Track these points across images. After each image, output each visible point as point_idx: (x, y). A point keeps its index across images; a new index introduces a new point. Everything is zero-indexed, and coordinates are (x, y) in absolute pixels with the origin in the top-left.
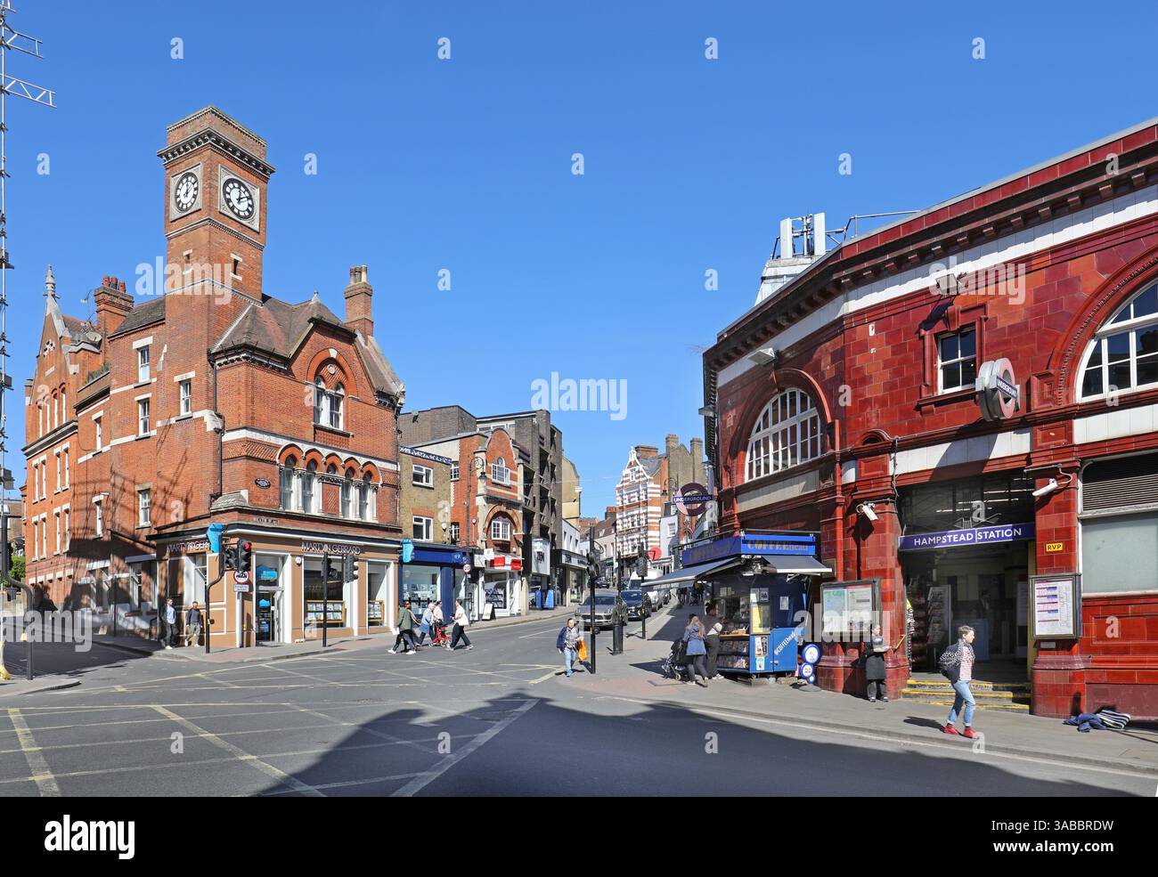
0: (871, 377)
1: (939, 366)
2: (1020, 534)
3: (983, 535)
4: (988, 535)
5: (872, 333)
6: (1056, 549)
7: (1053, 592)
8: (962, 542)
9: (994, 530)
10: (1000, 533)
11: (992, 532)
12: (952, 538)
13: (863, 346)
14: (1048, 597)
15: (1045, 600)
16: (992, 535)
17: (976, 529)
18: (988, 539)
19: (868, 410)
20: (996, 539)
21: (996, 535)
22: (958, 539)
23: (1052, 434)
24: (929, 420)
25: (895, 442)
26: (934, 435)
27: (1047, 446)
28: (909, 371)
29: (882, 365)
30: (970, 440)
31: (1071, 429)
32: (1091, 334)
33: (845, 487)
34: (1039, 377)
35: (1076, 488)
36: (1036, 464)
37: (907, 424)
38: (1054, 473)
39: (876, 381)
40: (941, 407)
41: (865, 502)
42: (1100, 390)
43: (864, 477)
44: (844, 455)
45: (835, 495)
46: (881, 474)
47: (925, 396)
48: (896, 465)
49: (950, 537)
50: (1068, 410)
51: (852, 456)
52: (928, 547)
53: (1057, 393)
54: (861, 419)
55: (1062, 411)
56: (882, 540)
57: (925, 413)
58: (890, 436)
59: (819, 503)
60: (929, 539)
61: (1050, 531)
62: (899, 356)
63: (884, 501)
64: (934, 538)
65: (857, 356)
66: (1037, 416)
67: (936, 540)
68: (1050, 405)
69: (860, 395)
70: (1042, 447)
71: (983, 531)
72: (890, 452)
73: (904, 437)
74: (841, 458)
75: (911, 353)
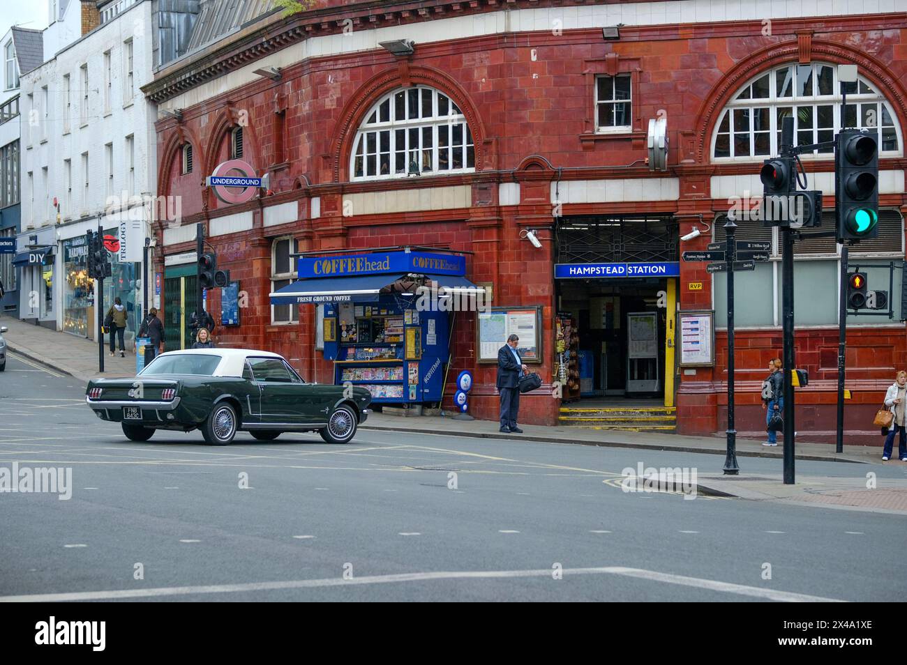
0: (533, 101)
1: (596, 104)
2: (664, 271)
3: (633, 269)
4: (637, 269)
5: (534, 58)
6: (697, 288)
7: (694, 326)
8: (614, 274)
9: (642, 265)
10: (648, 269)
11: (640, 268)
12: (605, 270)
13: (526, 68)
14: (692, 329)
15: (690, 332)
16: (640, 271)
17: (627, 263)
18: (637, 274)
19: (530, 134)
20: (644, 274)
21: (644, 271)
22: (611, 271)
23: (694, 187)
24: (589, 155)
25: (558, 172)
26: (596, 171)
27: (691, 197)
28: (570, 105)
29: (544, 93)
30: (626, 181)
31: (709, 185)
32: (724, 106)
33: (503, 209)
34: (685, 135)
35: (711, 236)
36: (681, 212)
37: (568, 155)
38: (695, 221)
39: (537, 108)
40: (599, 145)
41: (528, 228)
42: (727, 154)
43: (526, 202)
44: (504, 176)
45: (493, 216)
46: (543, 201)
47: (586, 132)
48: (557, 194)
49: (603, 268)
50: (707, 168)
51: (514, 178)
52: (582, 275)
53: (697, 151)
54: (521, 142)
55: (704, 169)
56: (544, 267)
57: (585, 148)
58: (553, 166)
59: (473, 221)
60: (584, 269)
61: (692, 272)
62: (561, 88)
63: (546, 229)
64: (589, 269)
65: (518, 78)
66: (685, 169)
67: (591, 270)
68: (693, 161)
69: (521, 118)
70: (686, 197)
71: (632, 265)
72: (551, 180)
73: (566, 168)
74: (499, 179)
75: (573, 87)
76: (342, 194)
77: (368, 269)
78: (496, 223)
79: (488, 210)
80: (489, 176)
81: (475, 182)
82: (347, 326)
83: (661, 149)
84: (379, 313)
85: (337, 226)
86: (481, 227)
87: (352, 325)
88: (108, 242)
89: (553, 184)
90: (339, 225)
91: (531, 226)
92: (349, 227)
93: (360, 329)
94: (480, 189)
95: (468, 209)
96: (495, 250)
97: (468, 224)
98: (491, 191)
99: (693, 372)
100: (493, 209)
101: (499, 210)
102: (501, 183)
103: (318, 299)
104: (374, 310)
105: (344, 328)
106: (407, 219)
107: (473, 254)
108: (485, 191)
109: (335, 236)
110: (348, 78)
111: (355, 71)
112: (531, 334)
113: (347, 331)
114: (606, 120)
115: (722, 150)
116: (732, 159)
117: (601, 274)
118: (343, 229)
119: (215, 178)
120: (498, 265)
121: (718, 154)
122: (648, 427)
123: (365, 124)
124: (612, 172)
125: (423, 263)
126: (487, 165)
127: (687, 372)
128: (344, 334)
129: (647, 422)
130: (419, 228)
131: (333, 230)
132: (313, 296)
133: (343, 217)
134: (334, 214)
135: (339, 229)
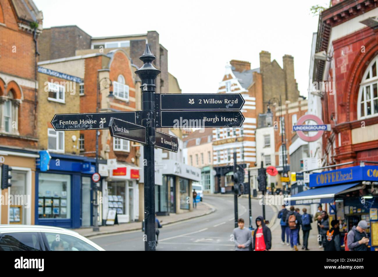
76: (351, 129)
82: (342, 221)
84: (357, 211)
85: (349, 151)
87: (344, 220)
88: (269, 170)
90: (350, 151)
92: (356, 152)
104: (355, 209)
105: (340, 222)
109: (348, 158)
110: (351, 51)
111: (355, 44)
113: (342, 224)
118: (352, 153)
119: (296, 126)
123: (364, 81)
131: (346, 154)
132: (303, 200)
133: (352, 145)
134: (347, 143)
135: (349, 154)
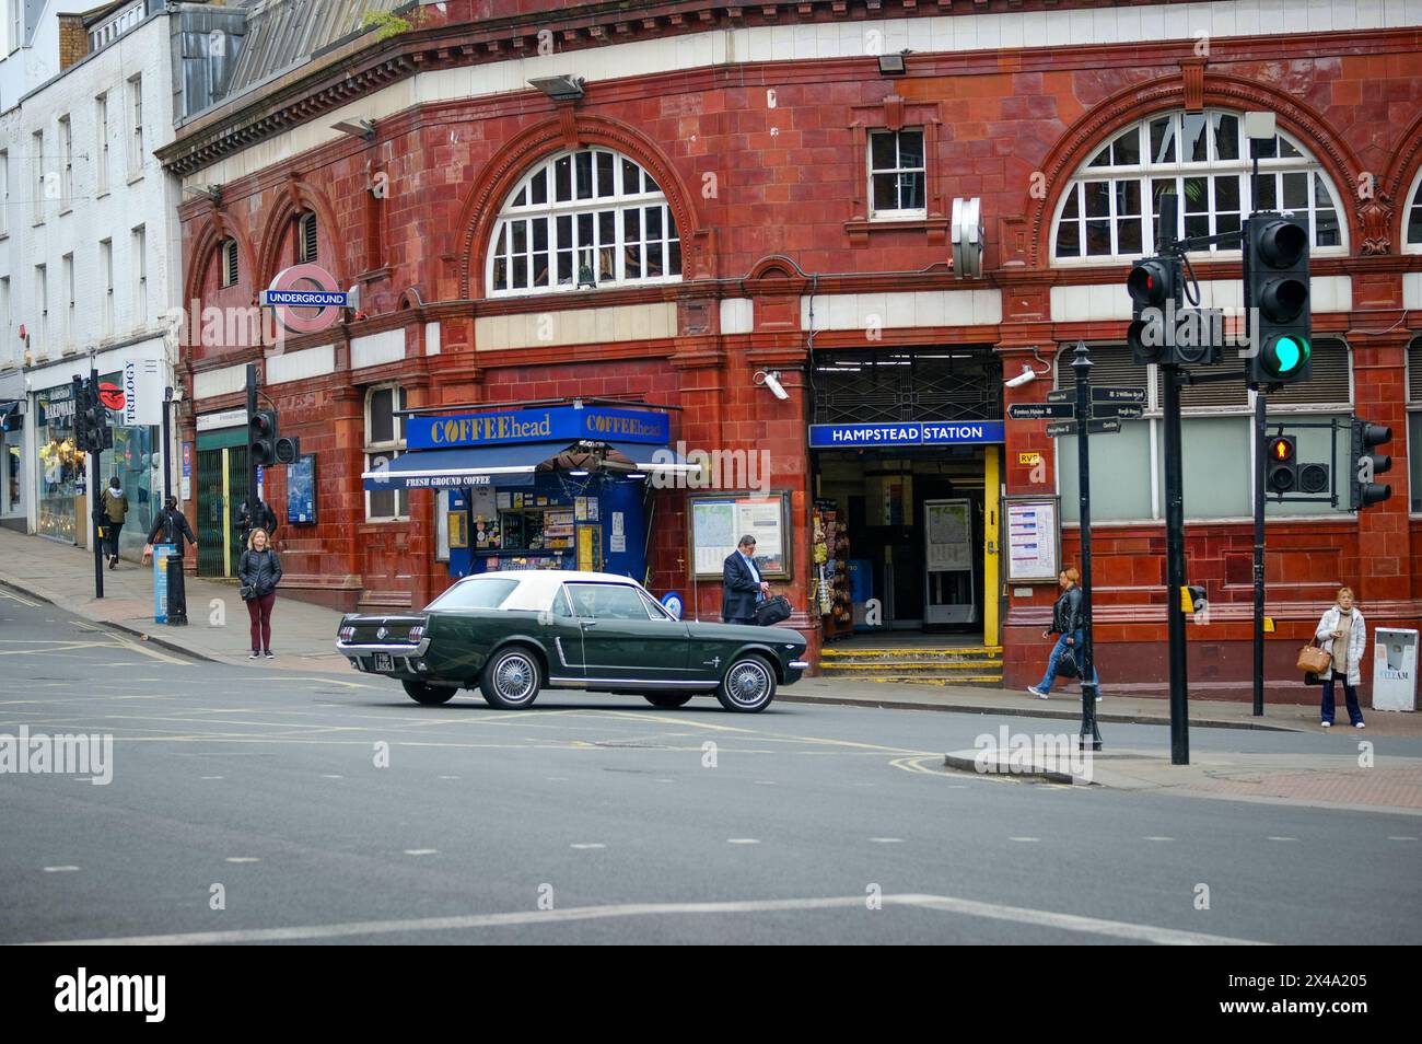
0: (771, 172)
1: (870, 175)
2: (980, 435)
3: (932, 432)
4: (939, 432)
5: (772, 104)
6: (1032, 461)
7: (1029, 520)
8: (903, 440)
9: (946, 426)
10: (955, 432)
11: (943, 430)
13: (760, 120)
14: (1025, 526)
15: (1022, 530)
16: (943, 434)
17: (922, 423)
18: (938, 440)
19: (768, 223)
20: (949, 440)
21: (949, 435)
22: (897, 435)
23: (1025, 304)
24: (861, 255)
25: (813, 281)
26: (871, 279)
27: (1020, 319)
28: (831, 176)
29: (788, 158)
30: (919, 294)
31: (1048, 299)
32: (1069, 177)
33: (728, 340)
34: (1009, 222)
35: (1053, 380)
36: (1006, 343)
37: (827, 255)
38: (1027, 357)
39: (779, 181)
40: (876, 239)
41: (766, 369)
42: (1076, 252)
43: (763, 328)
44: (727, 287)
45: (712, 350)
46: (790, 327)
47: (855, 218)
48: (811, 315)
49: (885, 431)
50: (1046, 274)
51: (743, 291)
52: (853, 442)
53: (1029, 248)
54: (755, 235)
55: (1039, 275)
56: (793, 428)
57: (854, 244)
58: (803, 271)
59: (679, 359)
60: (856, 432)
61: (1025, 435)
62: (814, 150)
63: (795, 370)
64: (863, 432)
65: (748, 135)
66: (1009, 276)
67: (866, 434)
68: (1022, 263)
69: (754, 197)
70: (1013, 319)
71: (931, 426)
72: (802, 294)
73: (825, 275)
74: (721, 292)
75: (833, 149)
76: (474, 317)
77: (516, 433)
78: (716, 361)
79: (703, 341)
80: (703, 288)
81: (682, 297)
82: (486, 524)
83: (973, 244)
84: (535, 503)
85: (467, 367)
86: (693, 368)
87: (493, 522)
88: (106, 394)
89: (805, 300)
90: (470, 366)
91: (771, 366)
92: (486, 370)
93: (505, 528)
94: (691, 308)
95: (672, 339)
96: (715, 404)
97: (672, 363)
98: (709, 312)
99: (1028, 592)
100: (711, 340)
101: (722, 341)
102: (725, 298)
103: (439, 482)
104: (529, 499)
105: (480, 527)
106: (576, 356)
107: (682, 410)
108: (699, 311)
109: (465, 384)
110: (480, 135)
111: (491, 123)
112: (775, 535)
113: (486, 532)
114: (885, 199)
115: (1068, 246)
116: (1084, 260)
117: (882, 440)
118: (476, 372)
119: (274, 293)
120: (721, 427)
121: (1061, 252)
122: (959, 678)
123: (508, 208)
124: (896, 281)
125: (602, 424)
126: (701, 271)
127: (1018, 593)
128: (481, 536)
129: (958, 670)
130: (596, 369)
131: (461, 373)
132: (431, 477)
133: (475, 353)
134: (462, 348)
135: (471, 372)
